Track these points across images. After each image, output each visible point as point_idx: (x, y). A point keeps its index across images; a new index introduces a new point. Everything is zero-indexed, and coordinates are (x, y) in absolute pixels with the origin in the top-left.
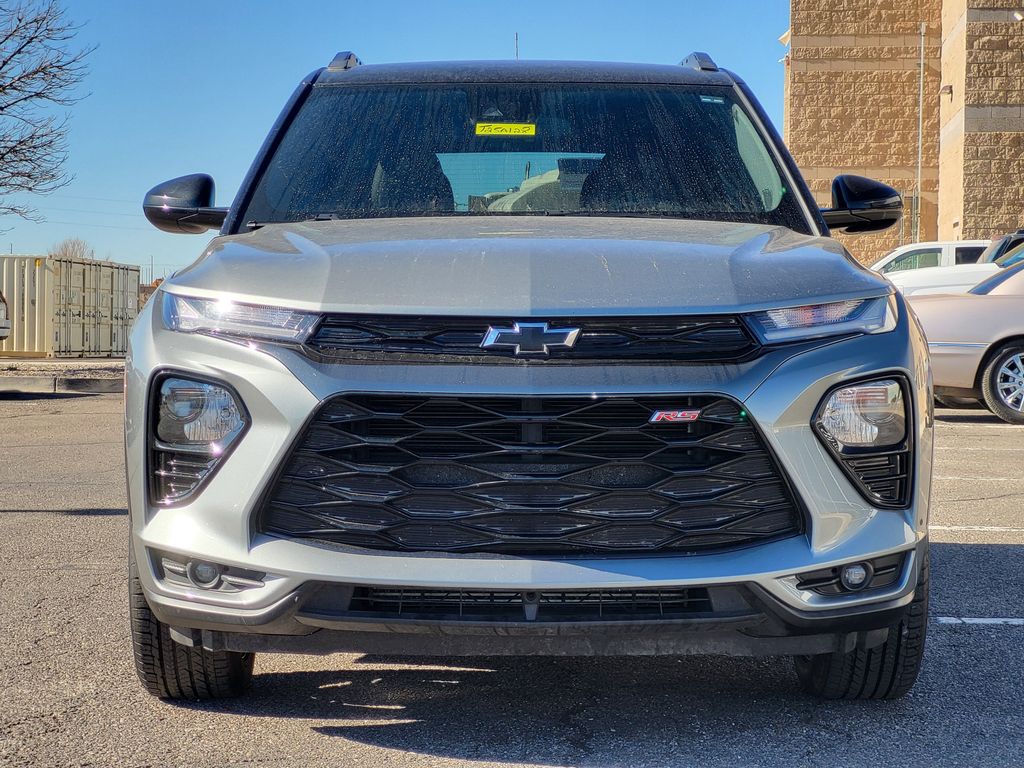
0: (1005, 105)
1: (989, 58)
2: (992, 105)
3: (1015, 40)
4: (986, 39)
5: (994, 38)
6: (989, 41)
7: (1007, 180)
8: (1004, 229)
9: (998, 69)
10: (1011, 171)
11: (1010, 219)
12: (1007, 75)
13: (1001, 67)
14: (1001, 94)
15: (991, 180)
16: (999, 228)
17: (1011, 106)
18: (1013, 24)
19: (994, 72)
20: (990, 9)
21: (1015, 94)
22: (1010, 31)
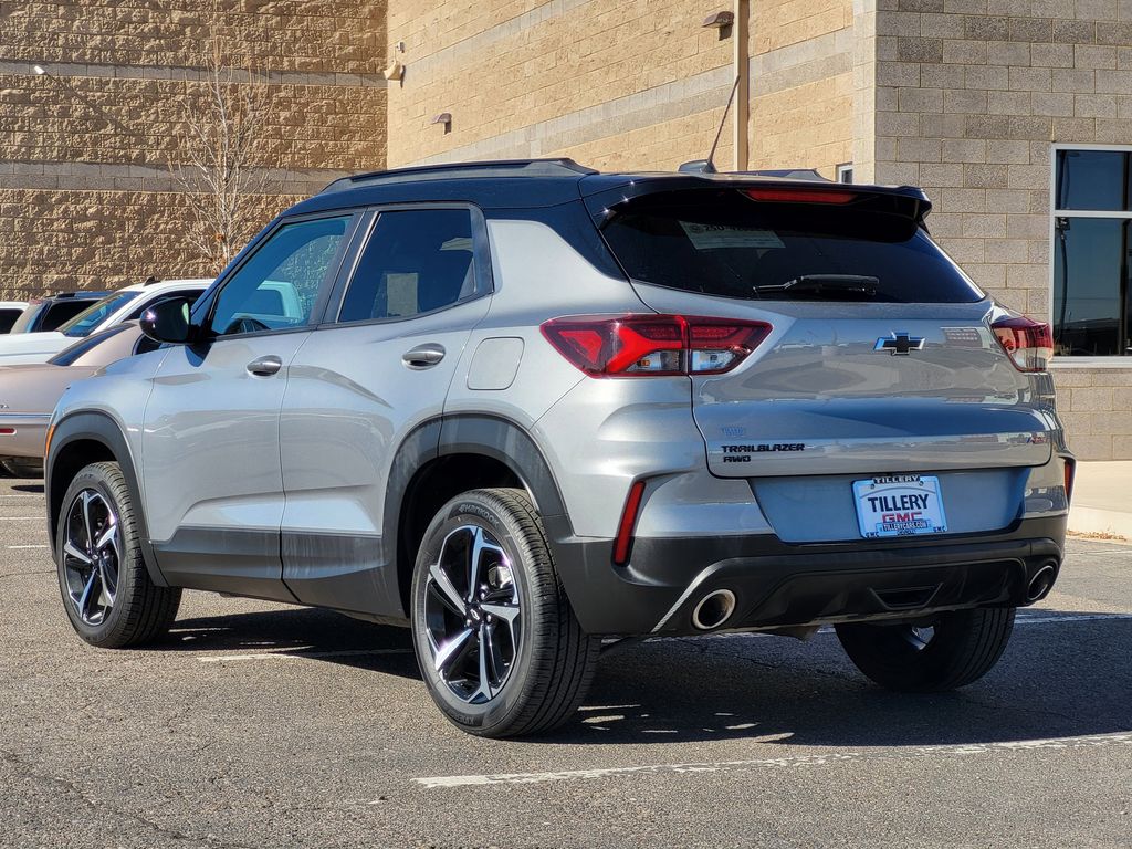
0: (28, 162)
1: (10, 112)
2: (15, 161)
3: (37, 95)
4: (6, 91)
5: (15, 91)
6: (10, 94)
7: (31, 239)
8: (28, 290)
9: (20, 123)
10: (35, 230)
11: (35, 279)
12: (29, 130)
13: (23, 122)
14: (23, 150)
15: (14, 239)
16: (23, 288)
17: (35, 162)
18: (34, 78)
19: (16, 126)
20: (10, 61)
21: (38, 150)
22: (32, 85)
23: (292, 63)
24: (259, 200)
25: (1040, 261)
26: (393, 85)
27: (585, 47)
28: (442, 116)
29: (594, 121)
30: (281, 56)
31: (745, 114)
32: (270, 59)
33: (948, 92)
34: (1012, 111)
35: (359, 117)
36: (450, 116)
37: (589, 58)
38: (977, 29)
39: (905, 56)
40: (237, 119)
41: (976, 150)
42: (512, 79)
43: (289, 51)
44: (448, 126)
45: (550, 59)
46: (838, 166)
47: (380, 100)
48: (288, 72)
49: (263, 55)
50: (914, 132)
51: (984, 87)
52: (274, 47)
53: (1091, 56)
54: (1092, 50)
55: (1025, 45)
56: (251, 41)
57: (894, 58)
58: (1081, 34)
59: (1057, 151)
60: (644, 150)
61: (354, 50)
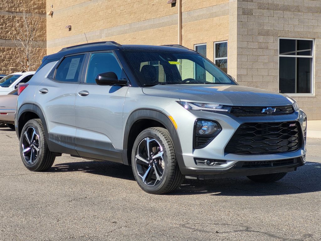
23: (19, 10)
24: (10, 49)
25: (276, 68)
26: (48, 17)
27: (122, 8)
28: (69, 26)
29: (126, 28)
30: (16, 8)
31: (181, 27)
32: (13, 8)
33: (254, 23)
34: (269, 28)
35: (38, 26)
36: (71, 26)
37: (124, 11)
38: (261, 6)
39: (244, 13)
40: (4, 25)
41: (261, 39)
42: (95, 16)
43: (18, 6)
44: (70, 29)
45: (109, 11)
46: (214, 42)
47: (44, 21)
48: (18, 12)
49: (11, 7)
50: (246, 33)
51: (262, 22)
52: (14, 5)
53: (288, 14)
54: (288, 13)
55: (272, 11)
56: (8, 3)
57: (241, 14)
58: (286, 8)
59: (280, 39)
60: (144, 37)
61: (37, 7)
